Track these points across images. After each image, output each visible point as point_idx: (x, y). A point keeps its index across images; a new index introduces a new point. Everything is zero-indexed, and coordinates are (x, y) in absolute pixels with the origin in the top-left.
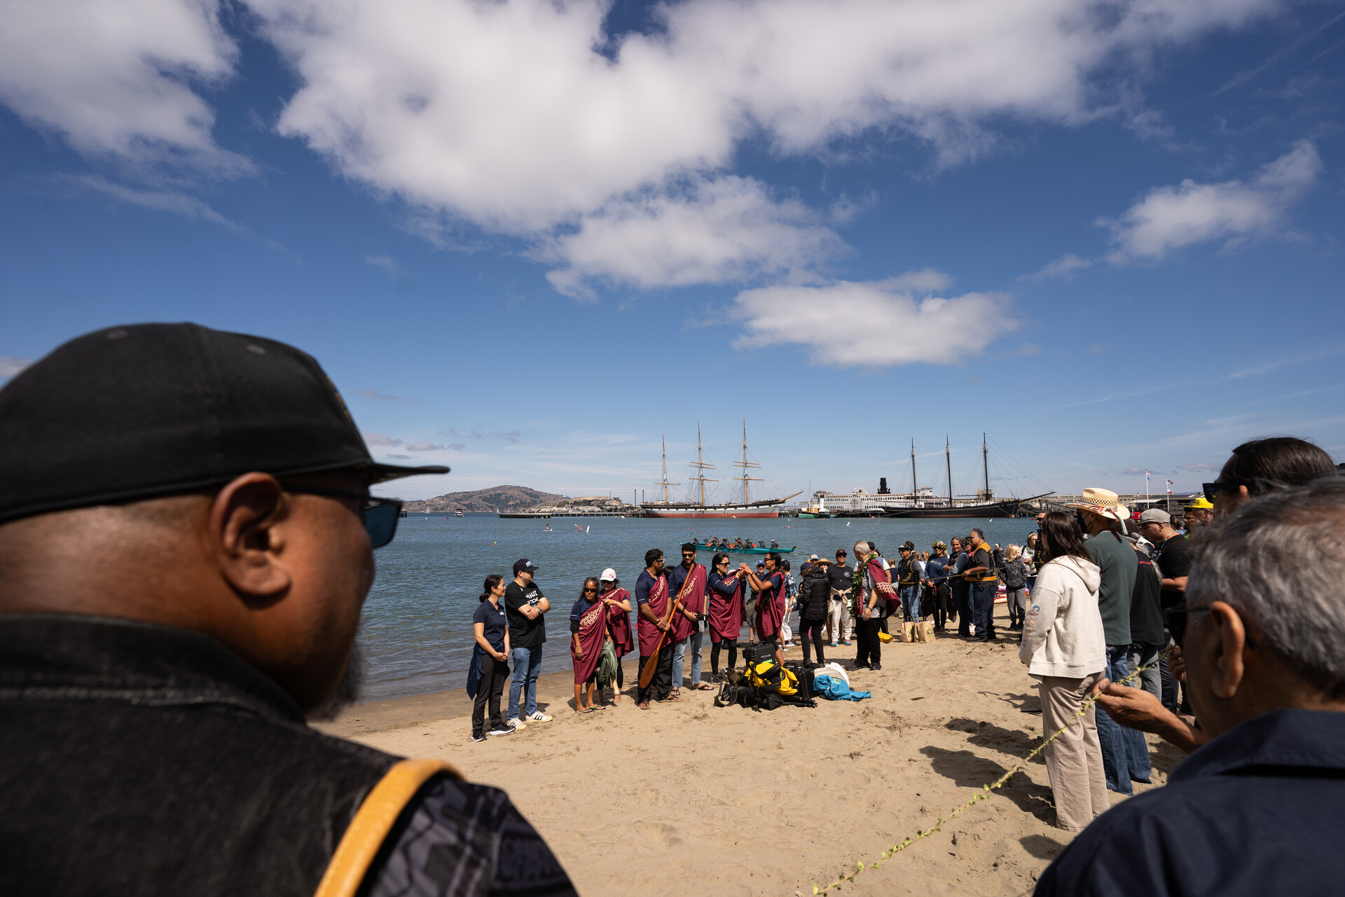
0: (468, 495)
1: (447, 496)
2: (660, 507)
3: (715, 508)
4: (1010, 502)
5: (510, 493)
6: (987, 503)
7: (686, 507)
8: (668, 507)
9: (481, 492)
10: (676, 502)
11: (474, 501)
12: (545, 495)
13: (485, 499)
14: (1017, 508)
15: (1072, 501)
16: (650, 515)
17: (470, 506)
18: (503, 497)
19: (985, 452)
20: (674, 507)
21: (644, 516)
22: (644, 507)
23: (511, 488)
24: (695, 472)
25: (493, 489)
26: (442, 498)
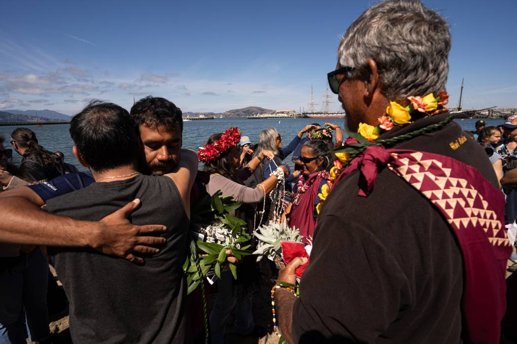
0: (237, 111)
1: (230, 111)
2: (310, 114)
3: (333, 114)
4: (471, 112)
5: (253, 109)
6: (458, 112)
7: (321, 113)
8: (313, 114)
9: (242, 109)
10: (317, 112)
11: (240, 113)
12: (266, 110)
13: (244, 112)
14: (474, 114)
15: (503, 111)
16: (306, 117)
17: (238, 115)
18: (250, 111)
19: (462, 88)
20: (316, 113)
21: (304, 117)
22: (303, 114)
23: (253, 107)
24: (325, 99)
25: (247, 108)
26: (228, 112)
